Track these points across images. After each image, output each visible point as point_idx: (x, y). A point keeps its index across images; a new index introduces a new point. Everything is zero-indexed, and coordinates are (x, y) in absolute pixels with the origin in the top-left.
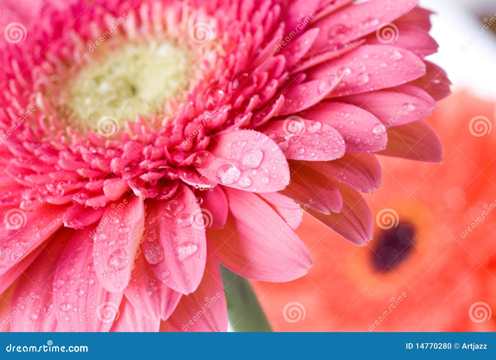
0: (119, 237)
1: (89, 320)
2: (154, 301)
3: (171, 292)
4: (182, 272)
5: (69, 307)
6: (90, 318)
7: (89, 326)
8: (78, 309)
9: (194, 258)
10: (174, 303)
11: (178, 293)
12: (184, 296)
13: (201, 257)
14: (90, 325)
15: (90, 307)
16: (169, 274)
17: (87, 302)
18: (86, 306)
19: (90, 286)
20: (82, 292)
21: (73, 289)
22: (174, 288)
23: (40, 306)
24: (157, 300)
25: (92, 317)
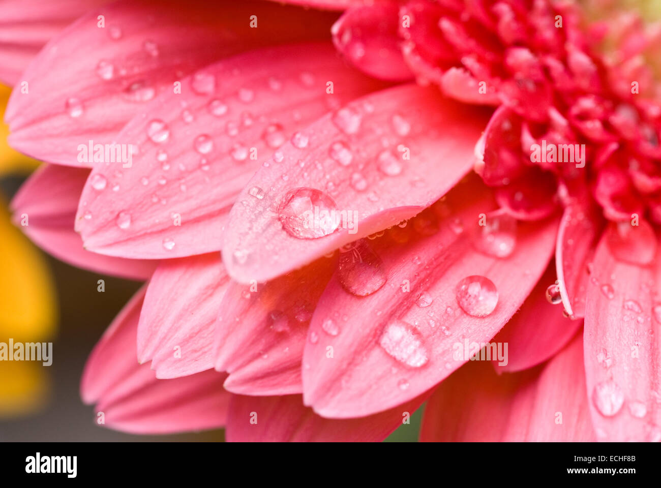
0: (367, 163)
1: (155, 200)
2: (254, 342)
3: (294, 367)
4: (349, 364)
5: (164, 137)
6: (160, 200)
7: (142, 207)
8: (169, 161)
9: (395, 370)
10: (274, 386)
11: (299, 381)
12: (299, 397)
13: (404, 387)
14: (143, 209)
15: (183, 188)
16: (334, 333)
17: (191, 172)
18: (180, 177)
19: (229, 159)
20: (206, 148)
21: (206, 123)
22: (306, 366)
23: (136, 70)
24: (260, 347)
25: (164, 202)
